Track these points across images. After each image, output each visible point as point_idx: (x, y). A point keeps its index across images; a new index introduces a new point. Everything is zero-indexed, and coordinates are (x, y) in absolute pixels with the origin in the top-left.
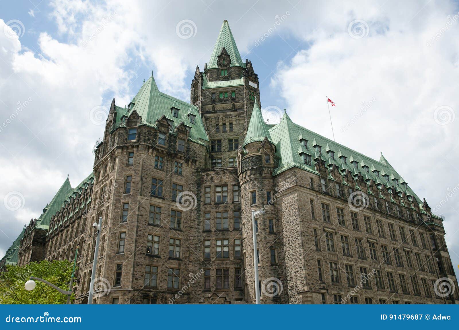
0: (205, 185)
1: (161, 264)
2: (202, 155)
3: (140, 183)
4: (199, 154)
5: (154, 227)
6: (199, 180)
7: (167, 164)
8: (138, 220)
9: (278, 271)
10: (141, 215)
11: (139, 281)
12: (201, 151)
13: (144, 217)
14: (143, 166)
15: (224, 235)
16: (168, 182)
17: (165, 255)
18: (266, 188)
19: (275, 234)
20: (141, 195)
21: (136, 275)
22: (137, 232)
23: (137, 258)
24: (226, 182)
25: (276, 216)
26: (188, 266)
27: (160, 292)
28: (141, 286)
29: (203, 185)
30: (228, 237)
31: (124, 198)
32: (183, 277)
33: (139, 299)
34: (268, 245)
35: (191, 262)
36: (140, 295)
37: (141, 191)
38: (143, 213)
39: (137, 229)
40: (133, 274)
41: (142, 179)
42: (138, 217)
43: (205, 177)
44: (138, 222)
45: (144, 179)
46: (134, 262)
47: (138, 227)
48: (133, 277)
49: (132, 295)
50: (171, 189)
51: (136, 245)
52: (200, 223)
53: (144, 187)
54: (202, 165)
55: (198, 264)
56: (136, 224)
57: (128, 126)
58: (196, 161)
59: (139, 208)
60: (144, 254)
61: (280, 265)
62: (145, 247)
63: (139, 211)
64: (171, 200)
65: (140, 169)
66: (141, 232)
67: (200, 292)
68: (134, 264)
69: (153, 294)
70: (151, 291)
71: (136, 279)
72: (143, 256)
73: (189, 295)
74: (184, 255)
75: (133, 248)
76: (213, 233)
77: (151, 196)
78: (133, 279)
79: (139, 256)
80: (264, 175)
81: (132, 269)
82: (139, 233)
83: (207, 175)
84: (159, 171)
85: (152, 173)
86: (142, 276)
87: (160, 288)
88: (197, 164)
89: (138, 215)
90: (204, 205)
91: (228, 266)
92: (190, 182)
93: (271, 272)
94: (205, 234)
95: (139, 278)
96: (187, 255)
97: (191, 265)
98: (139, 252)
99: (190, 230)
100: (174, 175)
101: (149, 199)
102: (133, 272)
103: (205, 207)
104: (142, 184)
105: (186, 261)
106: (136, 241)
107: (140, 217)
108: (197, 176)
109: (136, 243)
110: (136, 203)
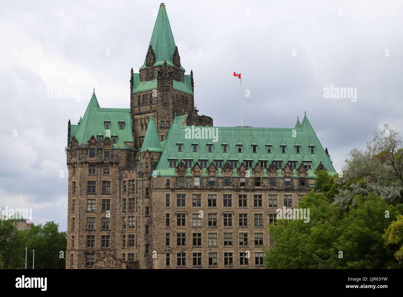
0: (124, 180)
1: (96, 234)
2: (124, 157)
3: (79, 188)
4: (121, 157)
5: (90, 213)
6: (120, 176)
7: (97, 170)
8: (79, 210)
9: (149, 240)
10: (82, 208)
11: (83, 245)
12: (123, 154)
13: (83, 208)
14: (80, 176)
15: (132, 214)
16: (99, 182)
17: (98, 229)
18: (145, 187)
19: (149, 217)
20: (80, 195)
21: (80, 242)
22: (79, 218)
23: (80, 233)
24: (133, 178)
25: (150, 205)
26: (115, 233)
27: (96, 251)
28: (84, 248)
29: (122, 180)
30: (134, 215)
31: (73, 197)
32: (112, 240)
33: (83, 255)
34: (144, 224)
35: (116, 231)
36: (84, 252)
37: (80, 192)
38: (82, 206)
39: (79, 216)
40: (79, 242)
41: (80, 185)
42: (79, 209)
43: (123, 175)
44: (79, 212)
45: (82, 184)
46: (79, 235)
47: (80, 215)
48: (79, 243)
49: (79, 253)
50: (101, 186)
51: (79, 225)
52: (121, 206)
53: (82, 189)
54: (123, 164)
55: (120, 232)
56: (78, 213)
57: (71, 149)
58: (119, 163)
59: (80, 203)
60: (85, 230)
61: (150, 236)
62: (85, 226)
63: (80, 205)
64: (101, 194)
65: (79, 178)
66: (82, 218)
67: (120, 249)
68: (79, 237)
69: (92, 252)
70: (90, 251)
71: (81, 244)
72: (84, 231)
73: (116, 250)
74: (112, 227)
75: (78, 227)
76: (127, 213)
77: (87, 194)
78: (79, 245)
79: (82, 231)
80: (144, 178)
81: (78, 239)
82: (81, 219)
83: (124, 173)
84: (92, 176)
85: (87, 179)
86: (84, 242)
87: (96, 248)
88: (120, 165)
89: (79, 208)
90: (123, 194)
91: (133, 234)
92: (115, 179)
93: (144, 240)
94: (123, 213)
95: (83, 244)
96: (114, 227)
97: (116, 233)
98: (82, 229)
99: (116, 211)
100: (103, 177)
101: (86, 196)
102: (79, 241)
103: (123, 196)
104: (80, 188)
105: (113, 231)
106: (79, 223)
107: (81, 209)
108: (119, 174)
109: (79, 224)
110: (78, 200)
